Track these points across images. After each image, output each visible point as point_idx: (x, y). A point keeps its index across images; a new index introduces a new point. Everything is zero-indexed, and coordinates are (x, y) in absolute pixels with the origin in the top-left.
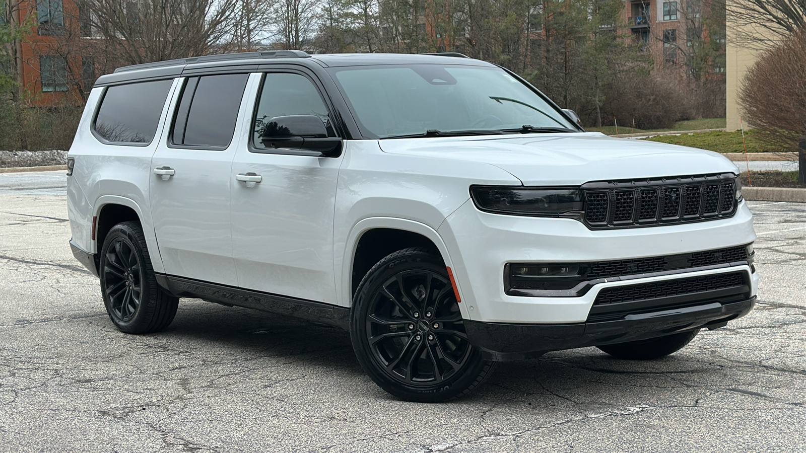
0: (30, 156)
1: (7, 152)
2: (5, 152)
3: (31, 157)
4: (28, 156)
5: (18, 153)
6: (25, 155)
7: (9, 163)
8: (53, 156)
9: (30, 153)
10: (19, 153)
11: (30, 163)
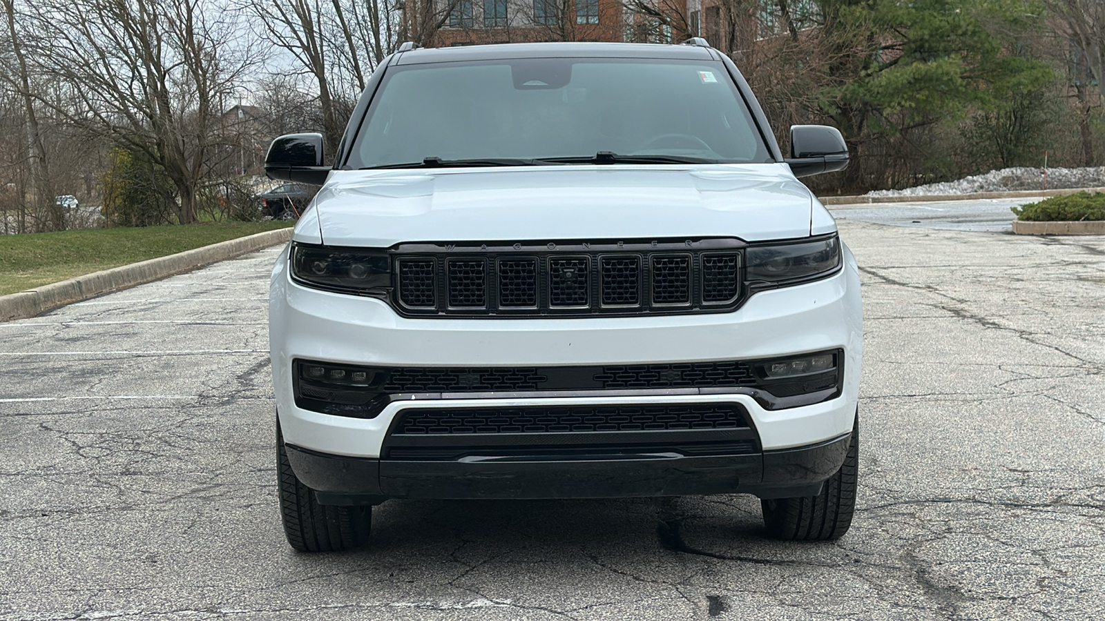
0: (1063, 174)
1: (1033, 169)
2: (1028, 169)
3: (1063, 176)
4: (1060, 175)
5: (1047, 171)
6: (1057, 174)
7: (1029, 184)
8: (1097, 175)
9: (1065, 171)
10: (1049, 171)
11: (1057, 185)
